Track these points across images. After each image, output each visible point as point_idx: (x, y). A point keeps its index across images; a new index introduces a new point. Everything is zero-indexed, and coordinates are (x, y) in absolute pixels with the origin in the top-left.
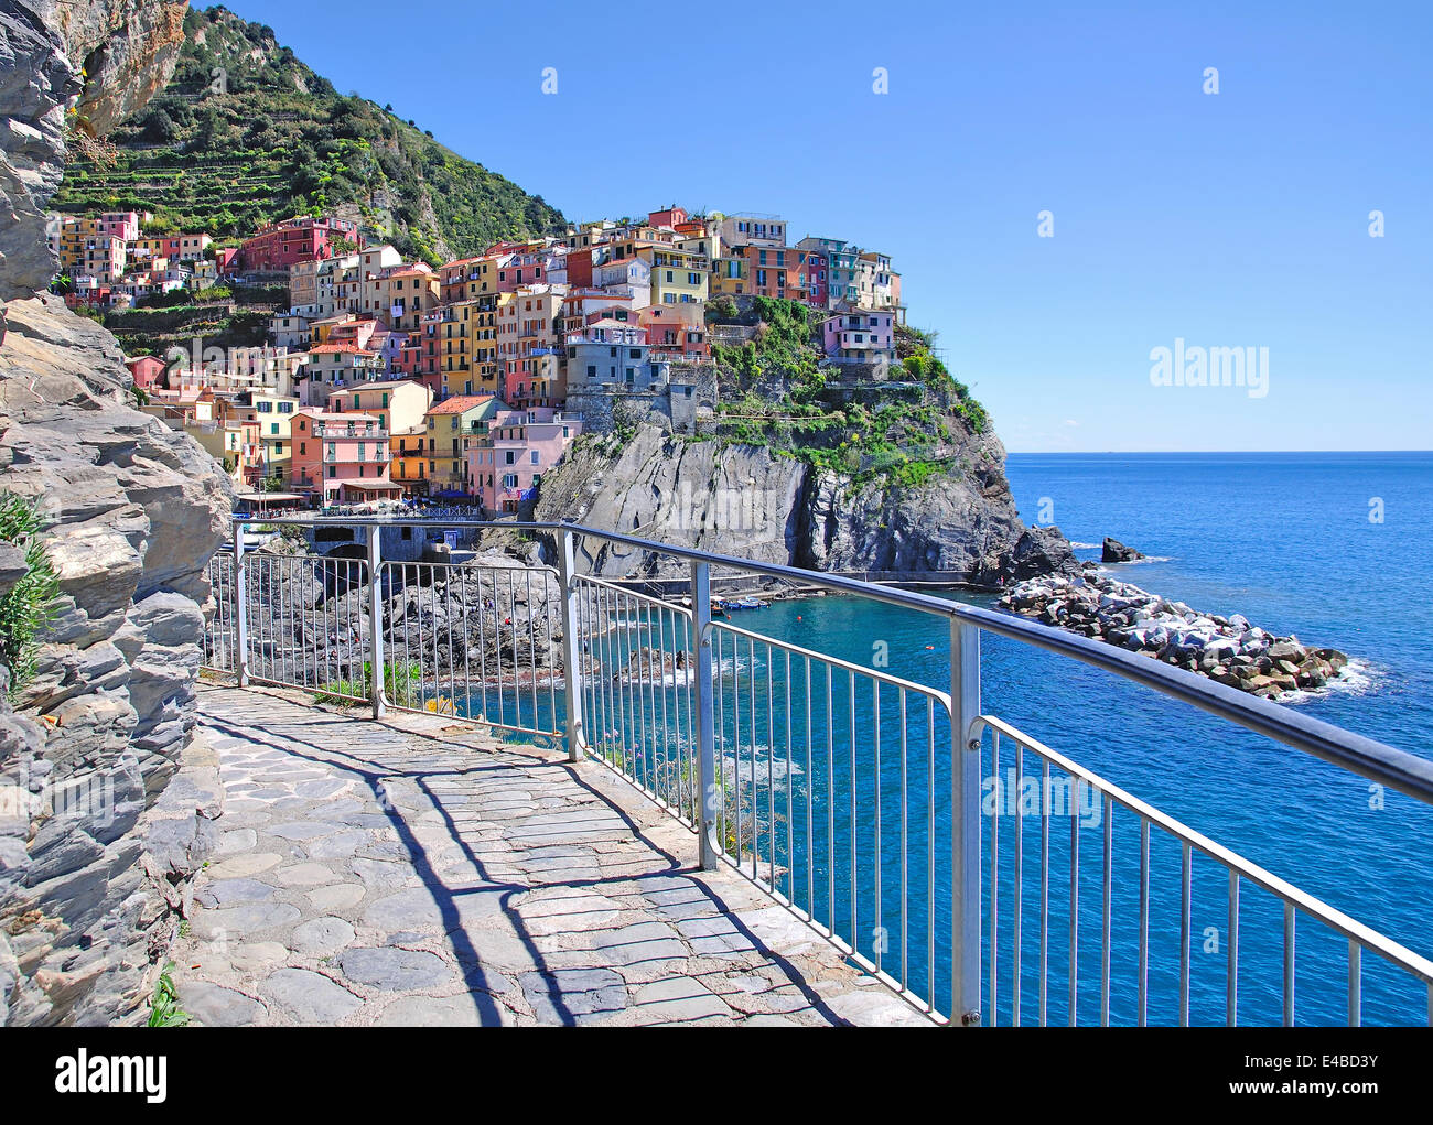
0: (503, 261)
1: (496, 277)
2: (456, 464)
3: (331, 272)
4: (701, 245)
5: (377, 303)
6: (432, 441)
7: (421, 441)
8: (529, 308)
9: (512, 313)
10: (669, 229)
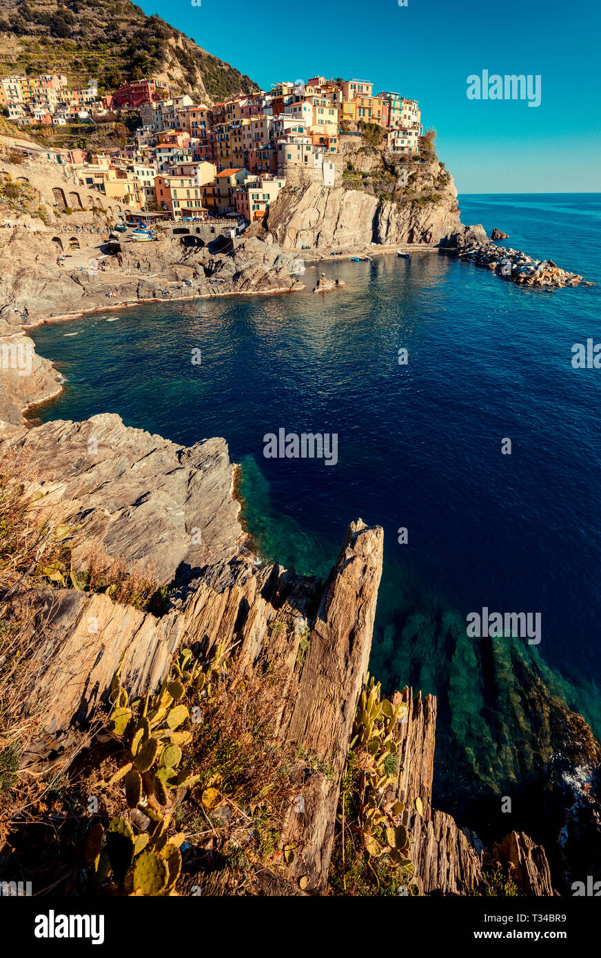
0: (242, 103)
1: (240, 111)
2: (230, 200)
3: (160, 108)
4: (335, 95)
5: (184, 124)
6: (219, 189)
7: (214, 189)
8: (257, 127)
9: (249, 129)
10: (319, 87)
